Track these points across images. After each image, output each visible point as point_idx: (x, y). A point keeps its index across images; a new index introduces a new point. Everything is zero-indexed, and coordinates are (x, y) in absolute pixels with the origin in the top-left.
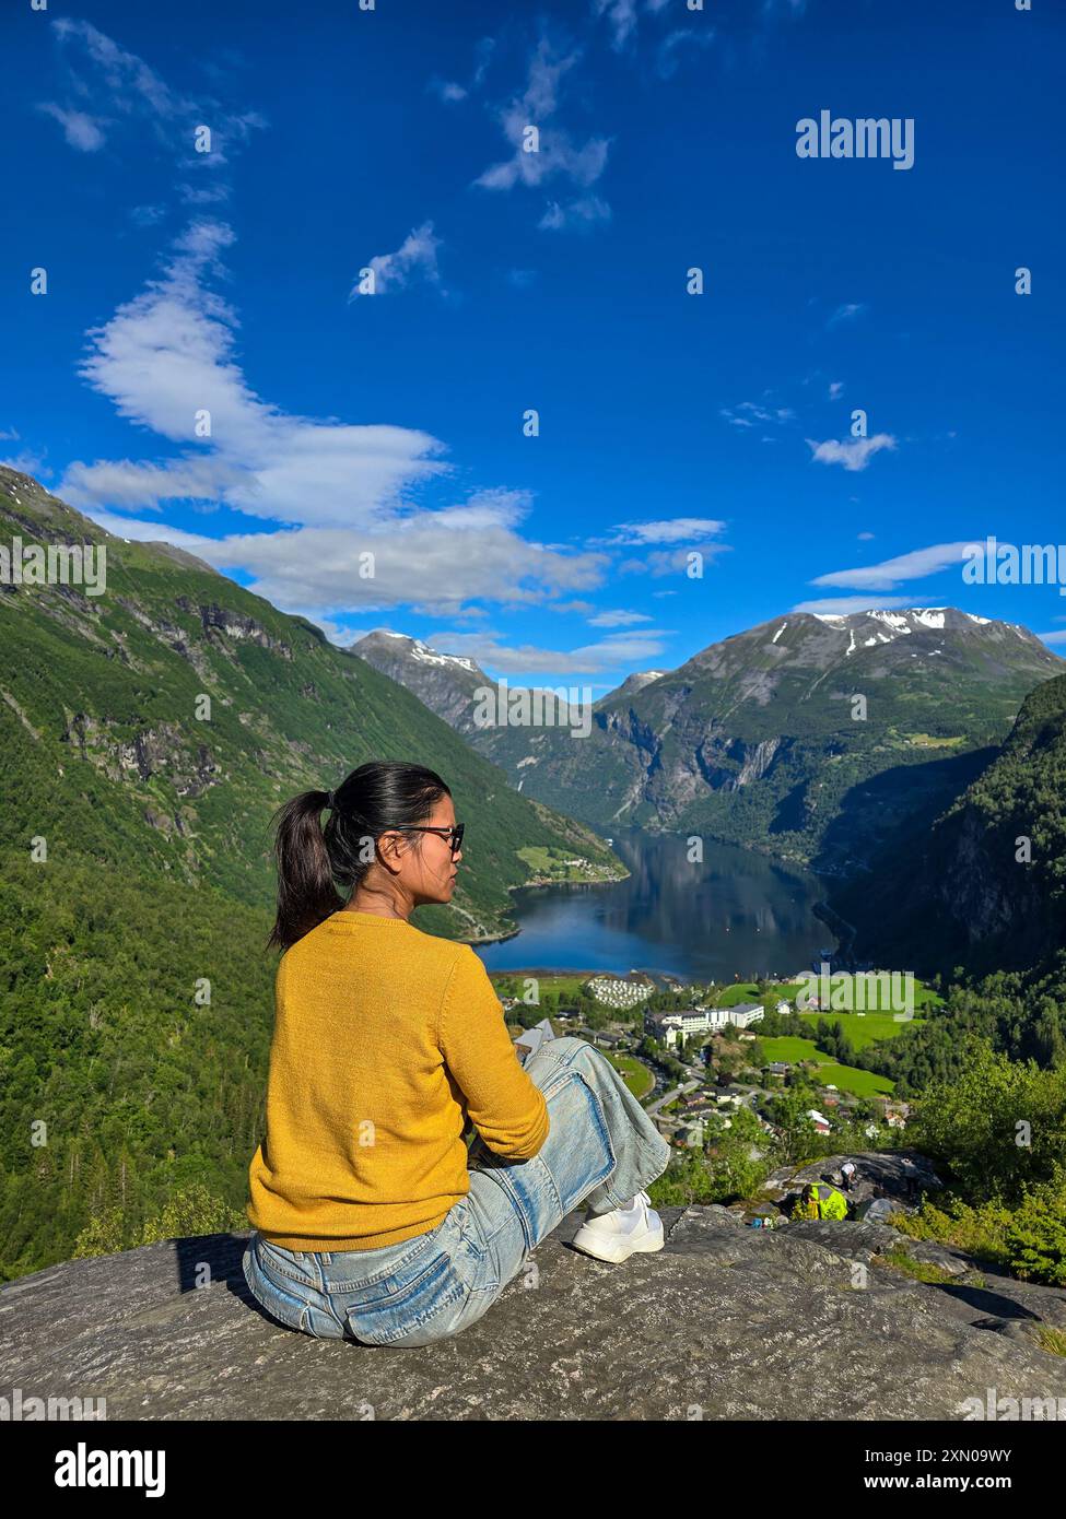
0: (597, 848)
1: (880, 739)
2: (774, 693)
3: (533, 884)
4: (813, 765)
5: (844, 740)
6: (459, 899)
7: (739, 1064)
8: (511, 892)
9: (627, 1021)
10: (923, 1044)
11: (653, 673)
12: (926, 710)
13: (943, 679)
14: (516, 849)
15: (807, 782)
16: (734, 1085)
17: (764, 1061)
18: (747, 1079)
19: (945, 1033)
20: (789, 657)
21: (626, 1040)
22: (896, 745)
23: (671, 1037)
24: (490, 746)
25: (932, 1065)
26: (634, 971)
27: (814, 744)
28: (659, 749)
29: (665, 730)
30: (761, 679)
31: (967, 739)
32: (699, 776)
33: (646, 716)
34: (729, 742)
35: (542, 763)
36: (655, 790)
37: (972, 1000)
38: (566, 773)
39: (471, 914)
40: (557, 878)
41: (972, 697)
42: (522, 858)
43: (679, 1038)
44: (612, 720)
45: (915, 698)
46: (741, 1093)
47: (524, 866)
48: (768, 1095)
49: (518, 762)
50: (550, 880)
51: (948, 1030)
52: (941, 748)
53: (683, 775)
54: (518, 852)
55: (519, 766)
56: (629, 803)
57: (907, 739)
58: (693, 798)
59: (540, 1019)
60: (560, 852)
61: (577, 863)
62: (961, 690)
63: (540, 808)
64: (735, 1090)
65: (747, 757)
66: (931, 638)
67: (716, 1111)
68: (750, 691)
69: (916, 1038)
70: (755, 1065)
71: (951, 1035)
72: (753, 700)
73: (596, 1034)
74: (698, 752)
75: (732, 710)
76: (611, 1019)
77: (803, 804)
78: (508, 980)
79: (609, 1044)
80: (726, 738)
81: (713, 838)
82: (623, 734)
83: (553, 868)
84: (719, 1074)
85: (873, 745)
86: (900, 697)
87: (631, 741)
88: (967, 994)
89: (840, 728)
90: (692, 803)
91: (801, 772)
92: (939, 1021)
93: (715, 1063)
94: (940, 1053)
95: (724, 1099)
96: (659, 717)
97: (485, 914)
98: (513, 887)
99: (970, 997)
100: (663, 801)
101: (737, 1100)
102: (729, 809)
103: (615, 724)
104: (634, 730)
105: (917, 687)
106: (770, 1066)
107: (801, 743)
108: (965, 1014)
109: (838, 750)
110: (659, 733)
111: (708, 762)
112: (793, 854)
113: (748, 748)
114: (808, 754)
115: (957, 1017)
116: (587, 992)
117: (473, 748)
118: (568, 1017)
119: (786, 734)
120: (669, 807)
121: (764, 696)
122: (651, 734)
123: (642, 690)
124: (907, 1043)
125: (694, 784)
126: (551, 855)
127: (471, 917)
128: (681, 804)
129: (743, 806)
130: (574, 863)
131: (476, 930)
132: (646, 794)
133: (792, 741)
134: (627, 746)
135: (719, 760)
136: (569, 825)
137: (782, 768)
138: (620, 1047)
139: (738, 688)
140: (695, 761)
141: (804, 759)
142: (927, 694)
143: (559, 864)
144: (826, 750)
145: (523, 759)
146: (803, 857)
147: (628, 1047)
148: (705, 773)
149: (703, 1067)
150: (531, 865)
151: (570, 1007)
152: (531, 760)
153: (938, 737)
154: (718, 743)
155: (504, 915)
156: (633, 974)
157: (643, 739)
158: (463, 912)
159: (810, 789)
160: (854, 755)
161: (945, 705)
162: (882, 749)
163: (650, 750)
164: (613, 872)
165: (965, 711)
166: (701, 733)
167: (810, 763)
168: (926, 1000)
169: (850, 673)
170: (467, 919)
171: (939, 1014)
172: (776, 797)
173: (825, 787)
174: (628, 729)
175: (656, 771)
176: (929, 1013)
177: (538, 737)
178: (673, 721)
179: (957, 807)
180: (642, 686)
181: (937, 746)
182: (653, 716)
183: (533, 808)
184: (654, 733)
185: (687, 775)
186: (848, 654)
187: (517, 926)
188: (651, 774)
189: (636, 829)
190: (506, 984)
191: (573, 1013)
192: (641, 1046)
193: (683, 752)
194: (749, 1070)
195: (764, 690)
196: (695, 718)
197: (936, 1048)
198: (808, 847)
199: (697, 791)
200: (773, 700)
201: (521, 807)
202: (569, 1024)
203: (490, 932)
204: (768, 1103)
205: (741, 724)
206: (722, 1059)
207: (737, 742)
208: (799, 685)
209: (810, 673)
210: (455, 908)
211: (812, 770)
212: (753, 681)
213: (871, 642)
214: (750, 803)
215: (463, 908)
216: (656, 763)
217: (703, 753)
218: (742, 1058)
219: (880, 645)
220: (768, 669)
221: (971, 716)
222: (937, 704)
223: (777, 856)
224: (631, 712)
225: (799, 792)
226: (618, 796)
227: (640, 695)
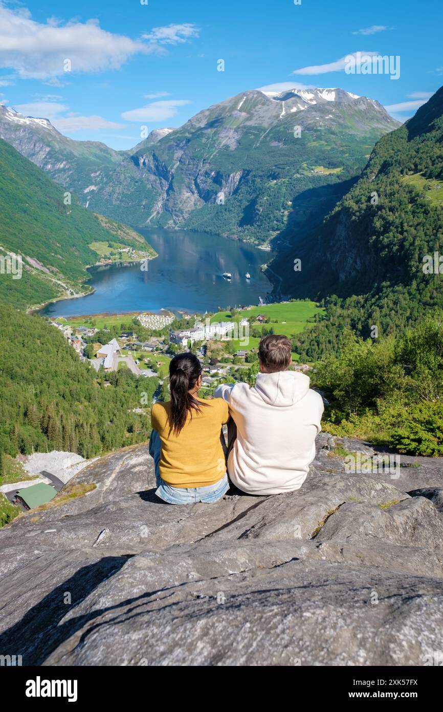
0: (137, 240)
1: (298, 170)
2: (239, 142)
3: (100, 264)
4: (260, 186)
5: (278, 170)
6: (55, 275)
7: (221, 353)
8: (88, 269)
9: (160, 336)
10: (314, 335)
11: (166, 130)
12: (322, 152)
13: (333, 133)
14: (88, 244)
15: (257, 197)
16: (219, 364)
17: (234, 351)
18: (225, 361)
19: (326, 329)
20: (247, 119)
21: (161, 346)
22: (307, 173)
23: (185, 342)
24: (65, 179)
25: (318, 345)
26: (162, 309)
27: (261, 174)
28: (172, 179)
29: (175, 167)
30: (231, 133)
31: (344, 169)
32: (196, 195)
33: (164, 157)
34: (213, 173)
35: (101, 189)
36: (170, 204)
37: (339, 311)
38: (116, 195)
39: (64, 283)
40: (115, 260)
41: (347, 144)
42: (93, 249)
43: (189, 343)
44: (142, 161)
45: (317, 145)
46: (222, 368)
47: (95, 254)
48: (236, 367)
49: (85, 189)
50: (110, 261)
51: (327, 327)
52: (330, 174)
53: (186, 194)
54: (90, 245)
55: (86, 191)
56: (155, 213)
57: (312, 170)
58: (193, 208)
59: (111, 339)
60: (115, 244)
61: (126, 250)
62: (342, 140)
63: (101, 217)
64: (219, 366)
65: (224, 183)
66: (327, 107)
67: (210, 378)
68: (225, 141)
69: (311, 332)
70: (229, 353)
71: (328, 329)
72: (227, 147)
73: (143, 344)
74: (195, 180)
75: (215, 153)
76: (151, 336)
77: (255, 210)
78: (90, 319)
79: (151, 349)
80: (211, 171)
81: (205, 232)
82: (150, 170)
83: (112, 254)
84: (210, 359)
85: (294, 174)
86: (309, 144)
87: (155, 174)
88: (336, 308)
89: (276, 164)
90: (192, 211)
91: (254, 191)
92: (323, 323)
93: (209, 354)
94: (322, 339)
95: (213, 371)
96: (171, 158)
97: (73, 283)
98: (88, 266)
99: (338, 310)
100: (176, 210)
101: (221, 371)
102: (213, 214)
103: (144, 163)
104: (157, 167)
105: (319, 138)
106: (238, 353)
107: (254, 173)
108: (336, 318)
109: (274, 177)
110: (172, 168)
111: (201, 186)
112: (249, 239)
113: (224, 177)
114: (258, 180)
115: (331, 320)
116: (136, 322)
117: (55, 181)
118: (127, 337)
119: (245, 168)
120: (179, 214)
121: (233, 145)
122: (167, 169)
123: (160, 141)
124: (307, 335)
125: (193, 200)
126: (110, 246)
127: (64, 285)
128: (186, 212)
129: (221, 212)
130: (124, 250)
131: (68, 292)
132: (165, 207)
133: (249, 172)
134: (152, 177)
135: (208, 185)
136: (119, 228)
137: (244, 188)
138: (157, 350)
139: (217, 140)
140: (193, 186)
141: (256, 183)
142: (323, 142)
143: (115, 251)
144: (268, 177)
145: (88, 187)
146: (255, 241)
147: (161, 350)
148: (200, 193)
149: (203, 356)
150: (98, 252)
151: (127, 331)
152: (93, 188)
153: (329, 168)
154: (207, 174)
155: (85, 283)
156: (162, 311)
157: (162, 172)
158: (59, 282)
159: (259, 201)
160: (283, 180)
161: (333, 149)
162: (299, 176)
163: (167, 180)
164: (148, 254)
165: (343, 152)
166: (197, 168)
167: (259, 185)
168: (316, 313)
169: (282, 129)
170: (62, 286)
171: (323, 319)
172: (240, 206)
173: (267, 199)
174: (153, 166)
175: (171, 192)
176: (318, 319)
177: (96, 172)
178: (180, 161)
179: (337, 209)
180: (160, 138)
181: (328, 174)
182: (167, 158)
183: (97, 218)
184: (169, 169)
185: (189, 194)
186: (281, 117)
187: (93, 288)
188: (168, 194)
189: (161, 228)
190: (89, 321)
191: (130, 334)
192: (169, 349)
193: (187, 180)
194: (226, 356)
195: (233, 140)
196: (193, 158)
197: (321, 336)
198: (258, 234)
199: (195, 204)
200: (238, 147)
201: (89, 218)
202: (127, 340)
203: (77, 293)
204: (236, 371)
205: (220, 162)
206: (212, 352)
207: (218, 173)
208: (253, 137)
209: (259, 129)
210: (54, 280)
211: (260, 189)
212: (227, 134)
213: (294, 110)
214: (226, 210)
215: (59, 280)
216: (171, 188)
217: (199, 181)
218: (222, 350)
219: (299, 112)
220: (235, 127)
221: (347, 155)
222: (329, 148)
223: (240, 240)
224: (154, 155)
225: (253, 202)
226: (149, 207)
227: (159, 144)
